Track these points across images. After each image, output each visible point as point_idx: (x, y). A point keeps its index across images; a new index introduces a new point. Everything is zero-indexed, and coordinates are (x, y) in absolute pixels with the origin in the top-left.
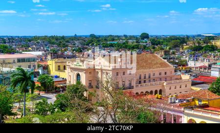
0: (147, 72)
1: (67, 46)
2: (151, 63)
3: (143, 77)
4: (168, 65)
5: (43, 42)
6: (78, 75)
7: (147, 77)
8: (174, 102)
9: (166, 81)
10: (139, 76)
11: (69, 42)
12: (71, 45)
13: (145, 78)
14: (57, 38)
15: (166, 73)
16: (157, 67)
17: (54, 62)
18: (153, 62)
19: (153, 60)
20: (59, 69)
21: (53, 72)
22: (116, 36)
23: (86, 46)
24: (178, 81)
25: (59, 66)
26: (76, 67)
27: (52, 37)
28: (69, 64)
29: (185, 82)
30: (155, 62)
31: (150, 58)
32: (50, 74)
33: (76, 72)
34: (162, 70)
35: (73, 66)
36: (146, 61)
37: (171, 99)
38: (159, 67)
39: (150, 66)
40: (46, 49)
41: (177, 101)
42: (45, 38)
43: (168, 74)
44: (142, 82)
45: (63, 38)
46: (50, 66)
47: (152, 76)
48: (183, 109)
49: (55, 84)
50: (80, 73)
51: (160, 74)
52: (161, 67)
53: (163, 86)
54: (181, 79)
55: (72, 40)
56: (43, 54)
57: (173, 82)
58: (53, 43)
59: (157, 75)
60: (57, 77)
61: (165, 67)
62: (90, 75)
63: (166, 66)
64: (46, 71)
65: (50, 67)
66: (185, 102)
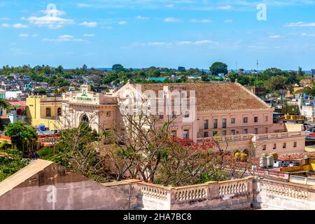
0: (220, 115)
1: (68, 84)
2: (228, 99)
3: (211, 125)
4: (261, 104)
5: (21, 77)
6: (85, 118)
7: (220, 124)
8: (271, 167)
9: (257, 133)
10: (203, 122)
11: (71, 78)
12: (75, 84)
13: (216, 127)
14: (48, 71)
15: (256, 120)
16: (239, 107)
17: (38, 100)
18: (231, 98)
19: (232, 94)
20: (48, 114)
21: (37, 120)
22: (163, 70)
23: (103, 85)
24: (279, 135)
25: (48, 109)
26: (80, 102)
27: (39, 69)
28: (67, 99)
29: (293, 136)
30: (236, 98)
31: (226, 91)
32: (30, 124)
33: (81, 113)
34: (250, 113)
35: (75, 101)
36: (219, 95)
37: (265, 159)
38: (244, 107)
39: (226, 104)
40: (25, 88)
41: (276, 165)
42: (25, 70)
43: (261, 121)
44: (210, 133)
45: (60, 70)
46: (30, 107)
47: (229, 124)
48: (286, 177)
49: (39, 140)
50: (88, 115)
51: (245, 120)
52: (248, 107)
53: (251, 143)
54: (285, 130)
55: (78, 74)
56: (19, 96)
57: (269, 135)
58: (41, 80)
59: (239, 122)
60: (43, 129)
61: (254, 107)
62: (107, 118)
63: (258, 105)
64: (23, 117)
65: (32, 110)
66: (291, 165)
